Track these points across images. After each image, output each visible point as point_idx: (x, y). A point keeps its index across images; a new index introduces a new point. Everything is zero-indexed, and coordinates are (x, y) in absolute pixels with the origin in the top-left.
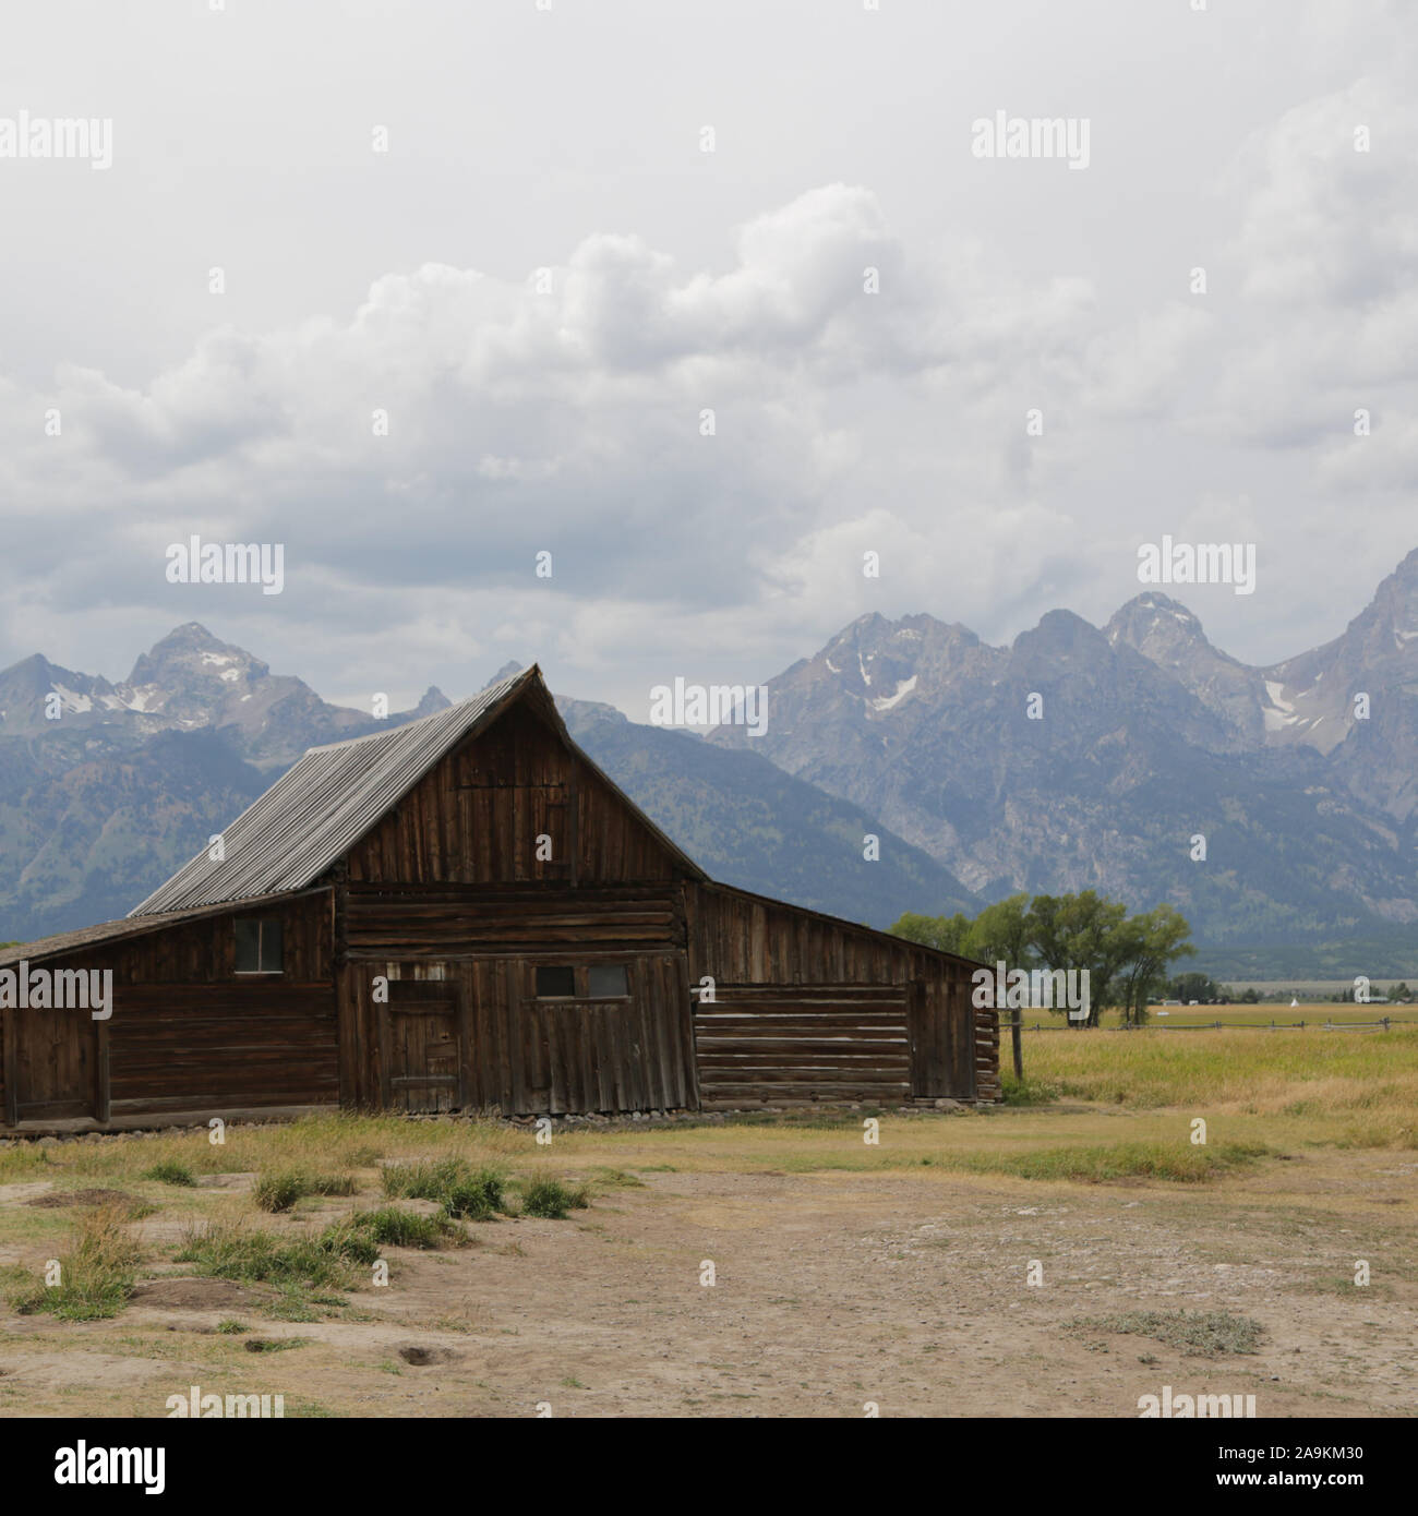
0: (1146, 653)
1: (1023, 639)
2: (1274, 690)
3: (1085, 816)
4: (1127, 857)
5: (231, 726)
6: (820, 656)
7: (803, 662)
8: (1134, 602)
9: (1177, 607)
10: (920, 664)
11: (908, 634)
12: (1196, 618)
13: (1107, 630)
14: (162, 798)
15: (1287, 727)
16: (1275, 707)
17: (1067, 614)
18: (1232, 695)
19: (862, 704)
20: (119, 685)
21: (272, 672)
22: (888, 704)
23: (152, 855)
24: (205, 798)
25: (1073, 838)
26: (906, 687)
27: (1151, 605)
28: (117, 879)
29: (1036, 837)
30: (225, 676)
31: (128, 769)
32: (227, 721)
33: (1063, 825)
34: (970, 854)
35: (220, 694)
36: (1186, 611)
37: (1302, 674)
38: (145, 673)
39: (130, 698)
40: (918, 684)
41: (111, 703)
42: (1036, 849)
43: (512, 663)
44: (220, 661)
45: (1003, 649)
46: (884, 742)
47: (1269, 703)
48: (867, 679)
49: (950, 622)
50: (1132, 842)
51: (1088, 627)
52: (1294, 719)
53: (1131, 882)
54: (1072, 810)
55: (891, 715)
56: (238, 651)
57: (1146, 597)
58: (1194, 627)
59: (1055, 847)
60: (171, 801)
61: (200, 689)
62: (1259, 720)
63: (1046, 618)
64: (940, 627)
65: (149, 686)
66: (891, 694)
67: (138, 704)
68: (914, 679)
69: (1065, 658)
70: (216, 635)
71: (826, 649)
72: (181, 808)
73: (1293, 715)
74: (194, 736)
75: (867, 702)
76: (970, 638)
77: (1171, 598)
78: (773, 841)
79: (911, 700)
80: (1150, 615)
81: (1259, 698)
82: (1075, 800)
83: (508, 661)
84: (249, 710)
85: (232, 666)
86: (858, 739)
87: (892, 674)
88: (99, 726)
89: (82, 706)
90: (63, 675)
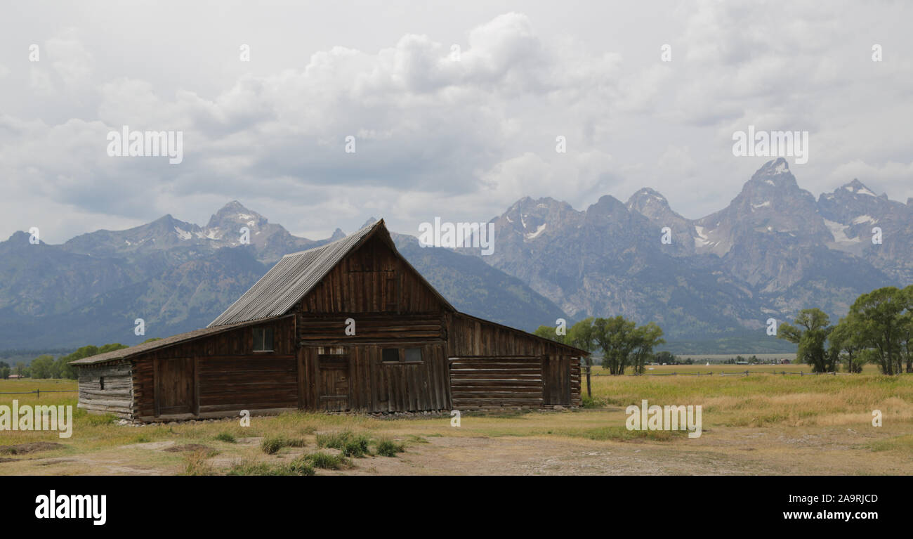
0: (644, 214)
1: (591, 208)
2: (699, 230)
3: (618, 284)
6: (504, 216)
7: (496, 218)
8: (639, 192)
9: (658, 194)
10: (547, 218)
11: (542, 206)
12: (665, 199)
13: (628, 204)
14: (222, 276)
15: (704, 246)
16: (699, 237)
17: (610, 197)
18: (681, 232)
19: (522, 235)
20: (203, 228)
21: (269, 222)
22: (533, 236)
26: (541, 228)
27: (646, 193)
33: (608, 287)
36: (661, 196)
37: (711, 223)
38: (214, 222)
39: (208, 233)
40: (546, 227)
41: (199, 235)
44: (247, 217)
45: (583, 212)
46: (532, 252)
47: (697, 235)
48: (524, 225)
49: (560, 200)
50: (637, 295)
51: (619, 202)
52: (708, 242)
54: (613, 282)
55: (535, 241)
56: (256, 213)
57: (644, 190)
58: (665, 203)
60: (225, 278)
61: (238, 229)
62: (693, 243)
63: (601, 199)
64: (556, 201)
65: (216, 228)
66: (535, 231)
67: (211, 236)
68: (544, 225)
69: (609, 216)
71: (507, 212)
72: (231, 281)
73: (707, 241)
75: (525, 235)
76: (569, 208)
77: (655, 190)
79: (544, 234)
80: (646, 198)
81: (693, 233)
84: (259, 238)
85: (252, 219)
87: (533, 223)
88: (194, 245)
89: (188, 236)
90: (179, 223)
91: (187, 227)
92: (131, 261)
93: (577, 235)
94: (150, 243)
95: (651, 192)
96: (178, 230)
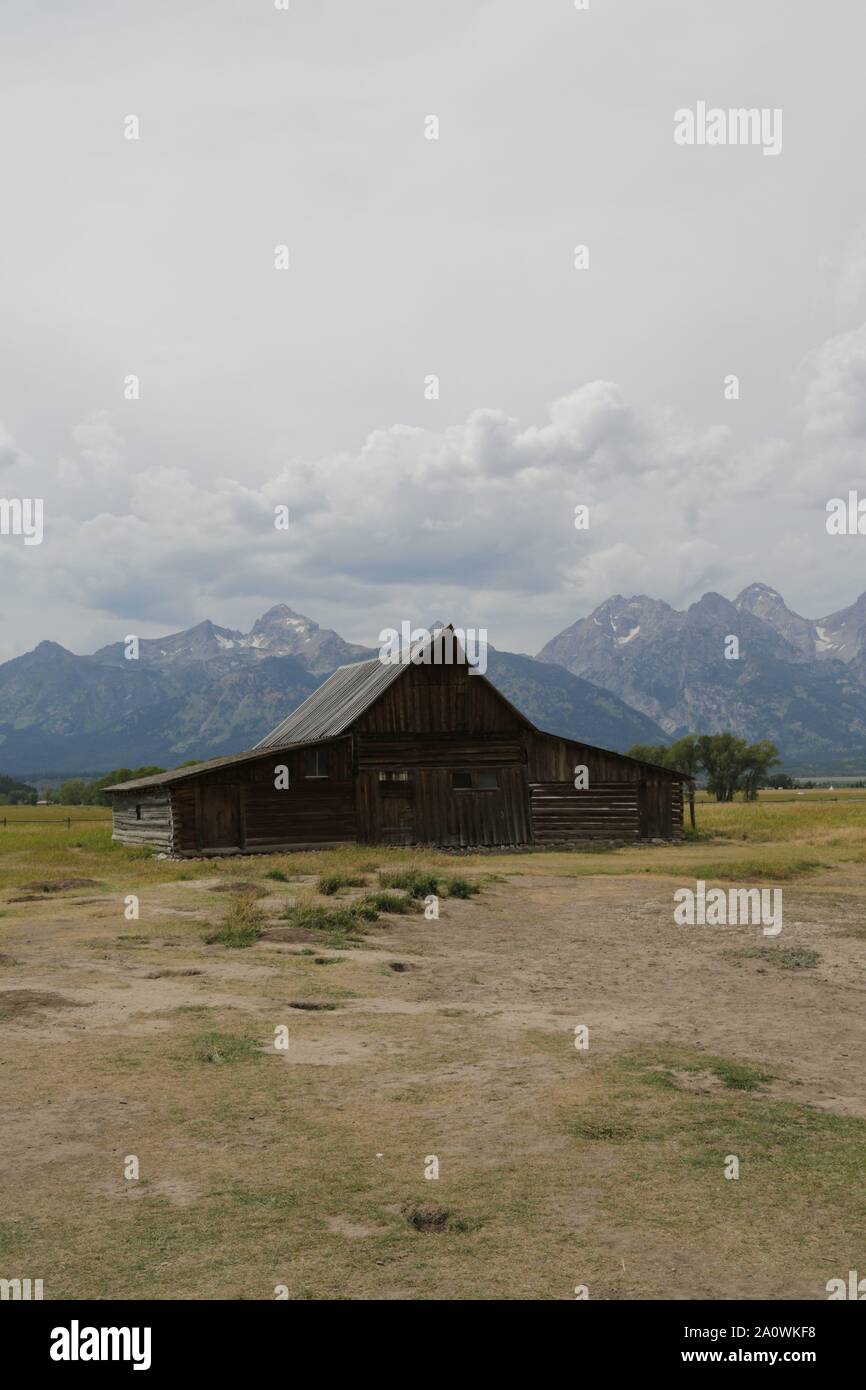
0: (755, 614)
1: (693, 607)
2: (820, 631)
3: (725, 696)
4: (746, 716)
5: (301, 654)
6: (591, 617)
7: (582, 620)
8: (749, 588)
9: (771, 590)
10: (641, 620)
11: (635, 605)
12: (780, 596)
13: (736, 601)
14: (267, 690)
15: (827, 650)
16: (820, 640)
17: (716, 594)
18: (799, 634)
19: (612, 640)
20: (246, 635)
21: (321, 627)
22: (625, 640)
23: (263, 718)
24: (288, 690)
25: (719, 707)
26: (634, 632)
27: (757, 589)
28: (247, 729)
29: (700, 706)
30: (297, 630)
31: (251, 676)
32: (300, 652)
33: (713, 699)
34: (667, 715)
35: (296, 639)
36: (775, 592)
37: (834, 623)
38: (259, 628)
39: (252, 641)
40: (640, 631)
41: (243, 643)
42: (701, 712)
43: (438, 622)
44: (295, 622)
45: (683, 613)
46: (624, 659)
47: (817, 637)
48: (615, 628)
49: (656, 599)
50: (748, 708)
51: (726, 601)
52: (831, 646)
53: (748, 728)
54: (719, 693)
55: (627, 647)
56: (304, 618)
57: (755, 585)
58: (780, 600)
59: (709, 711)
60: (271, 691)
61: (285, 636)
62: (813, 647)
63: (705, 596)
64: (651, 600)
65: (261, 635)
66: (626, 636)
67: (256, 644)
68: (638, 628)
69: (714, 616)
70: (293, 610)
71: (594, 614)
72: (278, 695)
73: (829, 644)
74: (282, 660)
75: (615, 639)
76: (666, 607)
77: (768, 585)
78: (568, 709)
79: (637, 638)
80: (757, 594)
81: (813, 636)
82: (719, 687)
83: (435, 621)
84: (309, 646)
85: (300, 625)
86: (610, 658)
87: (627, 625)
88: (237, 655)
89: (229, 644)
90: (219, 630)
91: (229, 635)
92: (167, 673)
93: (676, 639)
94: (187, 652)
95: (764, 589)
96: (218, 637)
